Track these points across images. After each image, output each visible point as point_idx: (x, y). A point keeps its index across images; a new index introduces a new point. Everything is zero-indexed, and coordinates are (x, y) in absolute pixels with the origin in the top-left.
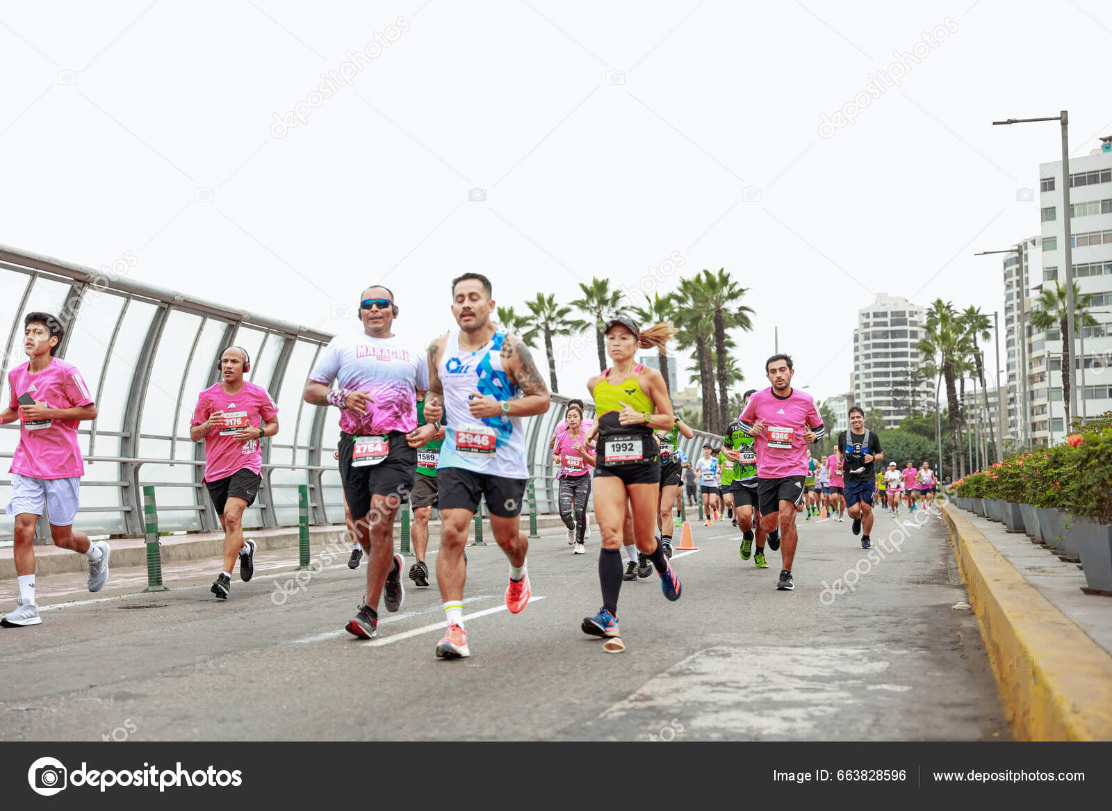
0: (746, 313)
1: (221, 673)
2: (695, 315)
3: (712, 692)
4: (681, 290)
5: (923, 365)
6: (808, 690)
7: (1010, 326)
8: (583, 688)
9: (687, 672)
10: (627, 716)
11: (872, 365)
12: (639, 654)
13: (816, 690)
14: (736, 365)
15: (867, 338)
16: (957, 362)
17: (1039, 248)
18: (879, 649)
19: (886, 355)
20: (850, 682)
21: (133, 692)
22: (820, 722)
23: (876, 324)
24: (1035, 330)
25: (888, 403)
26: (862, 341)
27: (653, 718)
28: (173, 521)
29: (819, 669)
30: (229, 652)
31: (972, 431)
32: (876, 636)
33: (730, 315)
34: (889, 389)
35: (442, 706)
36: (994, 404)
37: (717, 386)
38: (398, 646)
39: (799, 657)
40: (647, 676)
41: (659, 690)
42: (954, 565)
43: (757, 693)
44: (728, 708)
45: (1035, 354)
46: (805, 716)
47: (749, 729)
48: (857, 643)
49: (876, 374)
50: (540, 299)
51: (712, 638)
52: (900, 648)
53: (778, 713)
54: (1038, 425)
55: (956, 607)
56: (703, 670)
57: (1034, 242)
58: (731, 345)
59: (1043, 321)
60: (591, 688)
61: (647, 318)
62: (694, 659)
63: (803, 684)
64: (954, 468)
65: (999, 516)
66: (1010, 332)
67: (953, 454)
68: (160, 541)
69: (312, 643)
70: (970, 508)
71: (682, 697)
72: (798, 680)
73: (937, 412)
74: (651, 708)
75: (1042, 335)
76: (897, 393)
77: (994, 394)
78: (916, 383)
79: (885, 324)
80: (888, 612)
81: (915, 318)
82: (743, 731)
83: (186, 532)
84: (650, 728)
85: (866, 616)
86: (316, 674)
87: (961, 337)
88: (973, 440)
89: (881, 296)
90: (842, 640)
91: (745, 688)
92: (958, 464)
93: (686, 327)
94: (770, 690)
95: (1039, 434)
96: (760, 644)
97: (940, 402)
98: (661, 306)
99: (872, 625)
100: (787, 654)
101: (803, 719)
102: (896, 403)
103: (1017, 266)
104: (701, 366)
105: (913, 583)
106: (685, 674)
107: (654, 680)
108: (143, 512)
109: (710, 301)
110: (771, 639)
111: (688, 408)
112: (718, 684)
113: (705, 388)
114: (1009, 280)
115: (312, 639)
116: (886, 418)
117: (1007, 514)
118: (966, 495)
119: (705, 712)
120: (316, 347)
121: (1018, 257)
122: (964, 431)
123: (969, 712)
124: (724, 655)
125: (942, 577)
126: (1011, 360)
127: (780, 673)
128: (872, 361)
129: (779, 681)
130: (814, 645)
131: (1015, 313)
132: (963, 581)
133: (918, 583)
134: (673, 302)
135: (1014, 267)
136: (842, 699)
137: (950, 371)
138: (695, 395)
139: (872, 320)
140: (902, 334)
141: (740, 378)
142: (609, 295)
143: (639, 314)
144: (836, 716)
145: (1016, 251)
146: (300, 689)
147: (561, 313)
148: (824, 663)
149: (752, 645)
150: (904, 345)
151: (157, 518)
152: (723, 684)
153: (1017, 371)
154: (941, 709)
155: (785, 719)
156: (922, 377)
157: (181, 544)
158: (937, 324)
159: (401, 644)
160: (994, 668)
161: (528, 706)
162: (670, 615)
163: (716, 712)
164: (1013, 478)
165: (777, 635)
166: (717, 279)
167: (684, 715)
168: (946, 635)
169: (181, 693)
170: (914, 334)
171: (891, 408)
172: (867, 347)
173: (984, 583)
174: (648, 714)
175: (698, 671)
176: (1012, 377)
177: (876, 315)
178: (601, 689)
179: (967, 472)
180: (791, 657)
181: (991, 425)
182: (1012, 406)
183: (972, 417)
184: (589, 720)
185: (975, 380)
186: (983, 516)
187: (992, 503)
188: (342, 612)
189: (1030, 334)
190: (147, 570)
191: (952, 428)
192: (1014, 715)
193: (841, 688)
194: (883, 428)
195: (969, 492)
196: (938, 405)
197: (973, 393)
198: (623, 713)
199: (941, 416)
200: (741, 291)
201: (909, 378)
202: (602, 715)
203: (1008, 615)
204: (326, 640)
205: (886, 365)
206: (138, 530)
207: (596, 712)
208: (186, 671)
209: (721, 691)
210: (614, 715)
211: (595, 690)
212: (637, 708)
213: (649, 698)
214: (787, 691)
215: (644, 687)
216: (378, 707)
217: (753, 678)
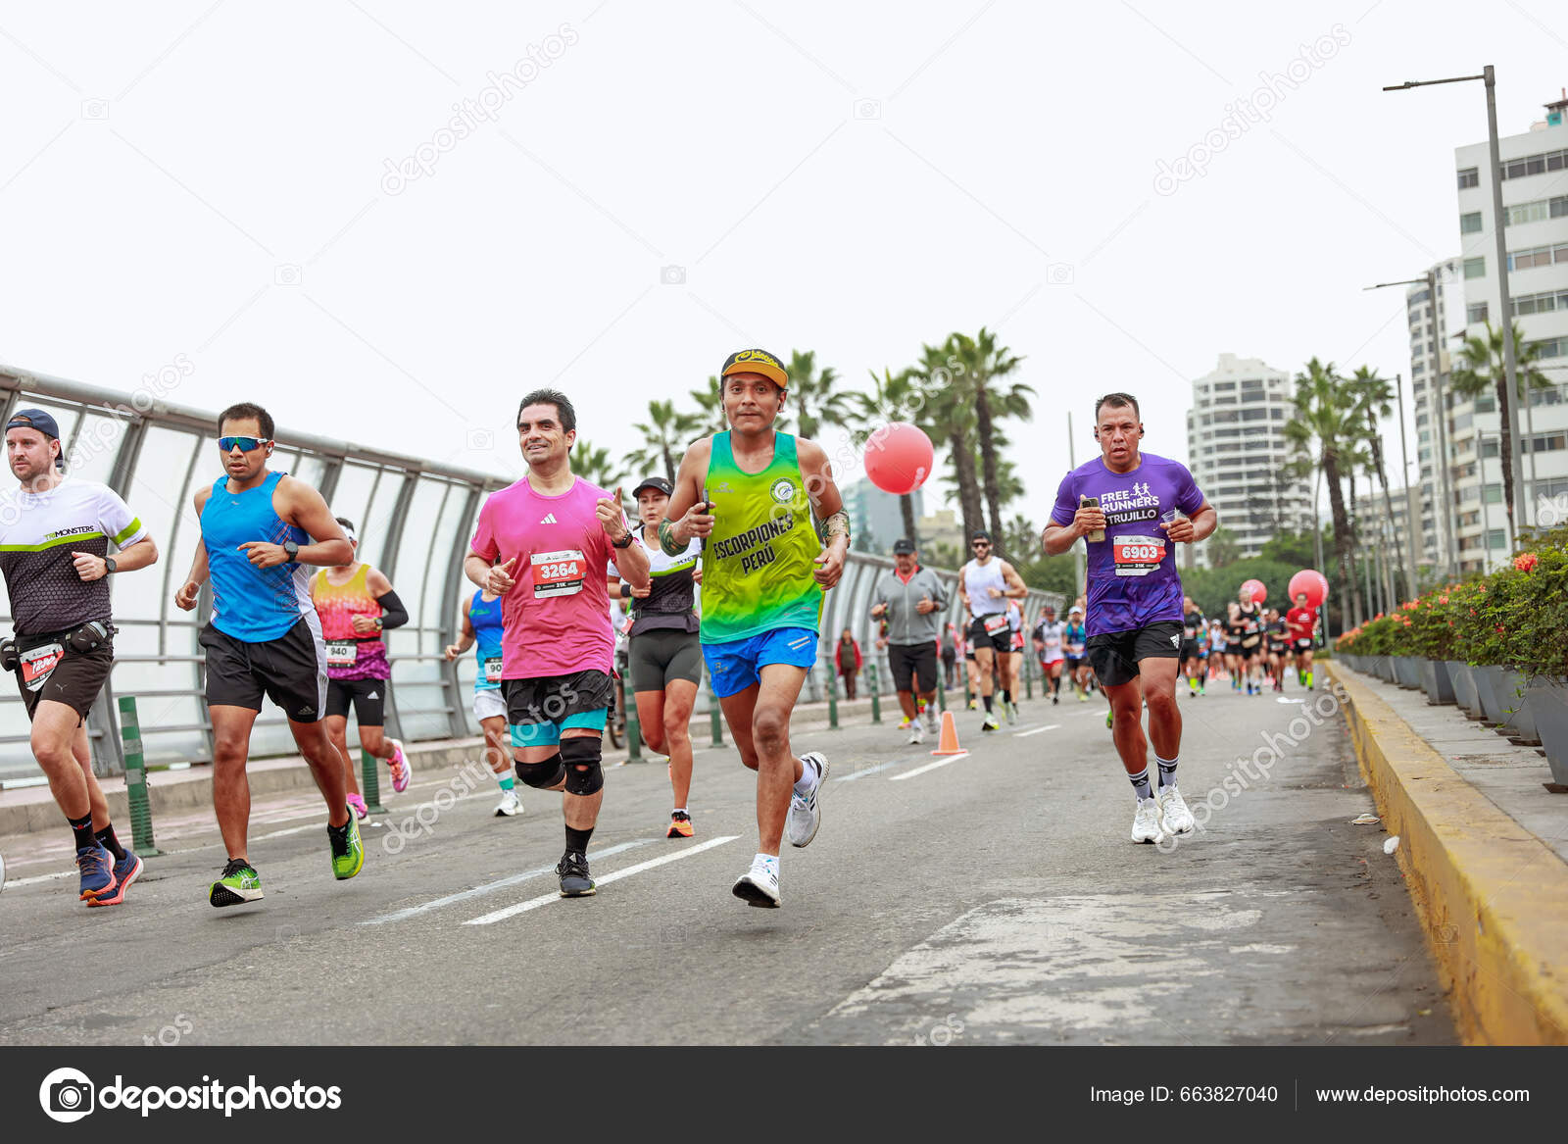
0: (1023, 393)
1: (248, 978)
2: (947, 400)
3: (998, 968)
4: (924, 363)
5: (1293, 459)
6: (1140, 959)
7: (1421, 394)
8: (801, 973)
9: (959, 939)
10: (868, 1013)
11: (1216, 463)
12: (884, 917)
13: (1153, 959)
14: (1013, 473)
15: (1206, 421)
16: (1343, 452)
17: (1460, 274)
18: (1246, 890)
19: (1237, 447)
20: (1205, 943)
21: (114, 1014)
22: (1160, 1007)
23: (1219, 401)
24: (1457, 398)
25: (1242, 519)
26: (1200, 428)
27: (909, 1012)
28: (167, 748)
29: (1157, 925)
30: (261, 946)
31: (1369, 555)
32: (1241, 872)
33: (1000, 398)
34: (1243, 497)
35: (589, 1011)
36: (1401, 513)
37: (985, 505)
38: (518, 922)
39: (1124, 909)
40: (897, 948)
41: (916, 969)
42: (1351, 759)
43: (1064, 966)
44: (1021, 991)
45: (1460, 435)
46: (1139, 998)
47: (1056, 1022)
48: (1211, 884)
49: (1223, 477)
51: (992, 886)
52: (1277, 888)
53: (1098, 996)
54: (1467, 544)
55: (1359, 821)
56: (982, 936)
57: (1450, 267)
58: (1003, 442)
59: (1469, 385)
60: (813, 973)
61: (872, 407)
62: (967, 919)
63: (1131, 950)
64: (1346, 613)
65: (1414, 681)
66: (1421, 403)
67: (1342, 591)
68: (147, 781)
69: (387, 924)
70: (1372, 671)
71: (951, 979)
72: (1125, 945)
73: (1316, 529)
74: (906, 998)
75: (1469, 406)
76: (1256, 503)
77: (1400, 498)
78: (1283, 487)
79: (1232, 400)
80: (1257, 835)
81: (1278, 389)
82: (1047, 1026)
83: (187, 765)
84: (905, 1028)
85: (1223, 843)
86: (395, 972)
87: (1348, 413)
88: (1372, 569)
89: (1225, 359)
90: (1189, 879)
91: (1047, 960)
92: (1351, 605)
93: (935, 418)
94: (1084, 962)
95: (1469, 555)
96: (1066, 893)
97: (1320, 514)
98: (895, 390)
99: (1232, 856)
100: (1108, 906)
101: (1136, 1003)
102: (1254, 519)
103: (1427, 303)
104: (959, 477)
105: (1291, 788)
106: (954, 944)
107: (908, 955)
108: (121, 738)
109: (968, 379)
110: (1082, 883)
111: (943, 540)
112: (1006, 956)
113: (966, 510)
114: (1415, 325)
115: (386, 918)
116: (1240, 542)
117: (1428, 677)
118: (1365, 651)
119: (988, 999)
120: (374, 473)
121: (1428, 292)
122: (1358, 556)
123: (1386, 980)
124: (1011, 912)
125: (1335, 778)
126: (1424, 445)
127: (1098, 935)
128: (1216, 456)
129: (1096, 947)
130: (1148, 890)
131: (1427, 374)
132: (1366, 781)
133: (1299, 788)
134: (913, 381)
135: (1423, 306)
136: (1193, 969)
137: (1334, 466)
138: (952, 519)
139: (1213, 395)
140: (1260, 414)
141: (1020, 491)
142: (816, 377)
143: (862, 403)
144: (1185, 996)
145: (1424, 280)
146: (371, 996)
148: (1164, 916)
149: (1055, 894)
150: (1263, 430)
151: (141, 746)
152: (1013, 955)
153: (1434, 461)
154: (1343, 977)
155: (1108, 1004)
156: (1291, 478)
157: (183, 784)
158: (1311, 396)
159: (522, 920)
160: (1420, 911)
161: (718, 1005)
162: (930, 855)
163: (1005, 999)
164: (1434, 623)
165: (1091, 876)
166: (978, 344)
167: (958, 1003)
168: (1345, 865)
170: (1277, 414)
171: (1248, 526)
172: (1207, 436)
173: (1398, 783)
174: (902, 1007)
175: (974, 938)
176: (1426, 471)
177: (1218, 387)
178: (828, 973)
179: (1365, 618)
180: (1112, 909)
181: (1398, 544)
182: (1428, 515)
183: (1370, 533)
184: (813, 1020)
185: (1370, 477)
186: (1392, 681)
187: (1405, 663)
188: (432, 875)
189: (1451, 405)
190: (130, 825)
191: (1340, 553)
192: (1453, 981)
193: (1192, 953)
194: (1235, 557)
195: (1369, 647)
196: (1317, 518)
197: (1369, 498)
198: (865, 1008)
199: (1322, 534)
200: (1013, 361)
201: (1273, 480)
202: (832, 1012)
203: (1435, 830)
204: (408, 919)
205: (1237, 461)
206: (115, 765)
207: (823, 1008)
208: (196, 977)
209: (1010, 967)
210: (851, 1010)
211: (820, 975)
212: (884, 999)
213: (903, 983)
214: (1108, 961)
215: (893, 966)
216: (491, 1017)
217: (1058, 944)
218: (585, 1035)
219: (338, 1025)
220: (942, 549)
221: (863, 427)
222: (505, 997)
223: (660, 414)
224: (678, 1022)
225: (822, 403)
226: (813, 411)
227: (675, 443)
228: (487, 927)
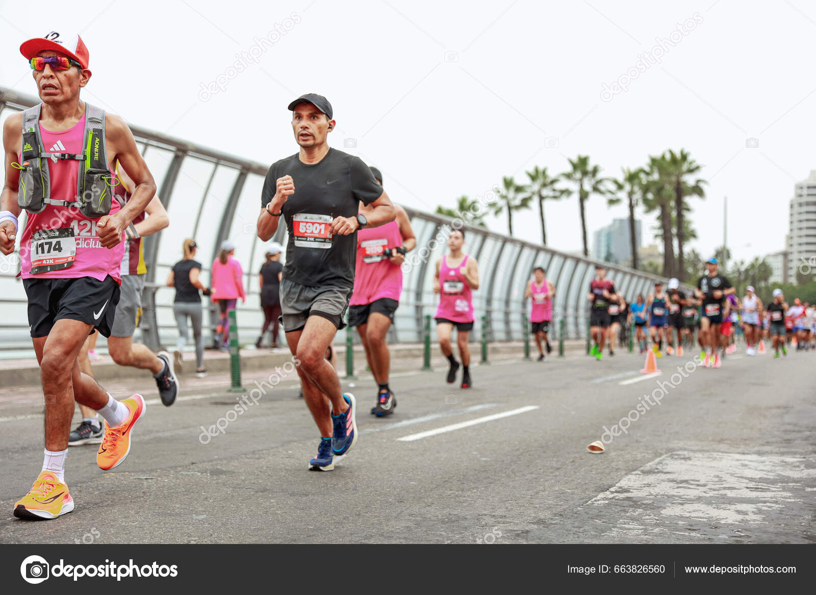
0: (701, 185)
2: (660, 185)
3: (678, 488)
4: (649, 165)
6: (756, 489)
9: (656, 471)
11: (805, 229)
13: (763, 488)
15: (801, 205)
18: (813, 458)
20: (790, 484)
21: (224, 469)
23: (809, 195)
26: (797, 209)
29: (764, 473)
30: (295, 441)
32: (810, 448)
33: (689, 186)
37: (676, 242)
38: (425, 442)
39: (747, 463)
40: (624, 472)
41: (634, 484)
43: (714, 490)
44: (691, 501)
49: (808, 237)
50: (537, 170)
51: (674, 444)
53: (733, 507)
56: (669, 470)
58: (688, 209)
60: (579, 481)
61: (620, 187)
62: (661, 460)
63: (752, 485)
71: (653, 491)
72: (748, 481)
74: (628, 499)
85: (801, 431)
86: (363, 461)
90: (782, 450)
91: (704, 485)
93: (652, 194)
94: (725, 488)
96: (714, 451)
98: (632, 178)
99: (806, 439)
100: (738, 460)
101: (754, 513)
104: (663, 227)
106: (654, 473)
107: (630, 476)
109: (672, 175)
110: (723, 447)
111: (651, 260)
112: (682, 482)
113: (666, 244)
119: (673, 503)
124: (685, 459)
127: (732, 475)
128: (804, 226)
129: (732, 481)
130: (759, 453)
134: (642, 174)
138: (659, 249)
139: (806, 192)
141: (694, 236)
142: (590, 167)
147: (553, 182)
148: (768, 468)
149: (708, 451)
151: (238, 335)
152: (686, 481)
155: (738, 512)
157: (255, 356)
159: (427, 440)
161: (530, 492)
162: (640, 425)
163: (682, 504)
165: (728, 444)
166: (679, 157)
167: (656, 505)
169: (260, 471)
172: (800, 214)
174: (627, 503)
175: (665, 471)
177: (809, 187)
180: (740, 462)
184: (579, 506)
190: (230, 376)
198: (607, 502)
200: (698, 167)
202: (589, 502)
204: (369, 435)
207: (584, 500)
208: (263, 454)
209: (684, 487)
210: (599, 502)
211: (583, 483)
212: (616, 498)
213: (627, 491)
214: (739, 489)
215: (621, 481)
216: (412, 489)
217: (711, 478)
218: (460, 502)
219: (335, 485)
220: (651, 264)
221: (613, 197)
222: (419, 479)
223: (508, 183)
224: (508, 500)
225: (593, 182)
226: (587, 187)
227: (514, 198)
228: (409, 442)
